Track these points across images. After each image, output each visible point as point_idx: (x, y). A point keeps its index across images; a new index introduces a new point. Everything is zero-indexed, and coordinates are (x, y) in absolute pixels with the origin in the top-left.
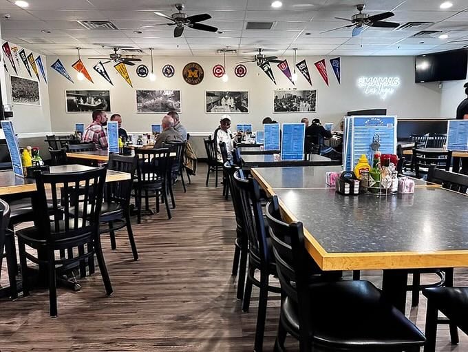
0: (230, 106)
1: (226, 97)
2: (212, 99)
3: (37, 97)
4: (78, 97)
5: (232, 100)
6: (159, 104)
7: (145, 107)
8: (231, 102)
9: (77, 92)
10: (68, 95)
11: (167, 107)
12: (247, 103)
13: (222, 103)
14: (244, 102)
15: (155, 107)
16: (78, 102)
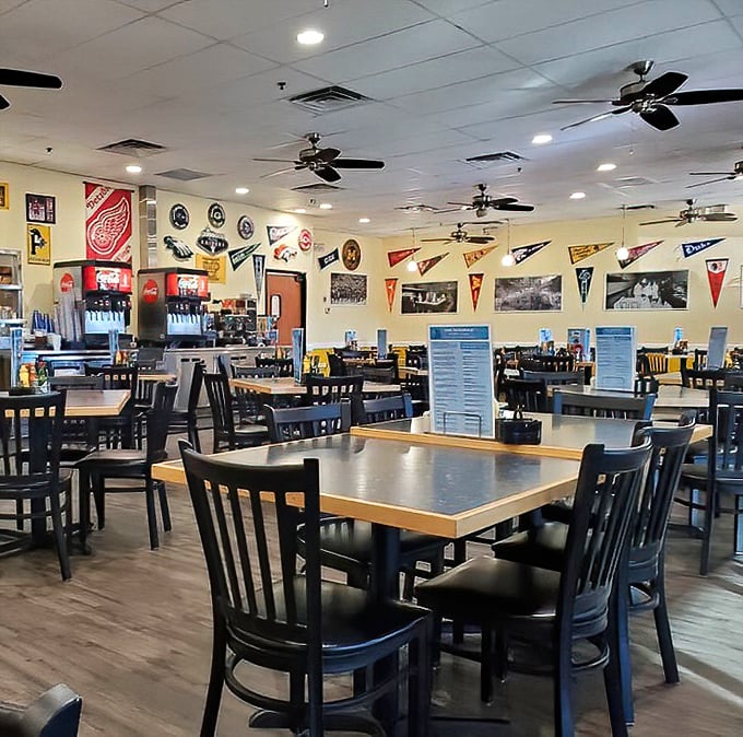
0: (650, 297)
1: (644, 281)
2: (617, 287)
3: (364, 296)
4: (416, 293)
5: (656, 287)
6: (528, 298)
7: (505, 304)
8: (653, 290)
9: (416, 286)
10: (404, 291)
11: (540, 302)
12: (686, 291)
13: (635, 293)
14: (680, 289)
15: (521, 303)
16: (416, 299)
